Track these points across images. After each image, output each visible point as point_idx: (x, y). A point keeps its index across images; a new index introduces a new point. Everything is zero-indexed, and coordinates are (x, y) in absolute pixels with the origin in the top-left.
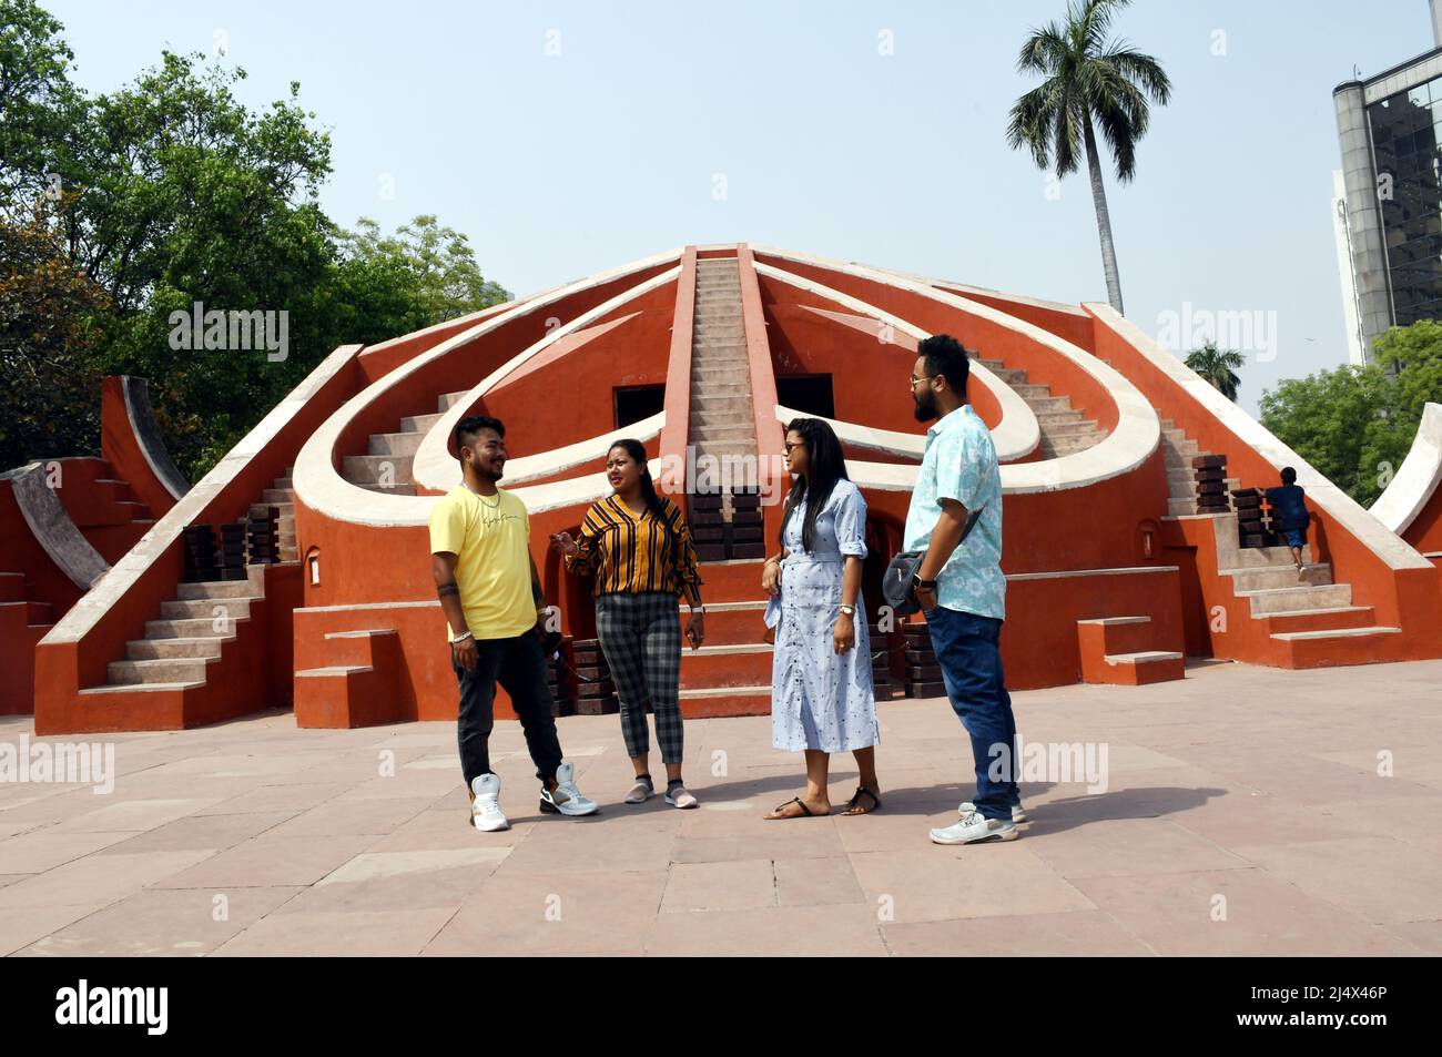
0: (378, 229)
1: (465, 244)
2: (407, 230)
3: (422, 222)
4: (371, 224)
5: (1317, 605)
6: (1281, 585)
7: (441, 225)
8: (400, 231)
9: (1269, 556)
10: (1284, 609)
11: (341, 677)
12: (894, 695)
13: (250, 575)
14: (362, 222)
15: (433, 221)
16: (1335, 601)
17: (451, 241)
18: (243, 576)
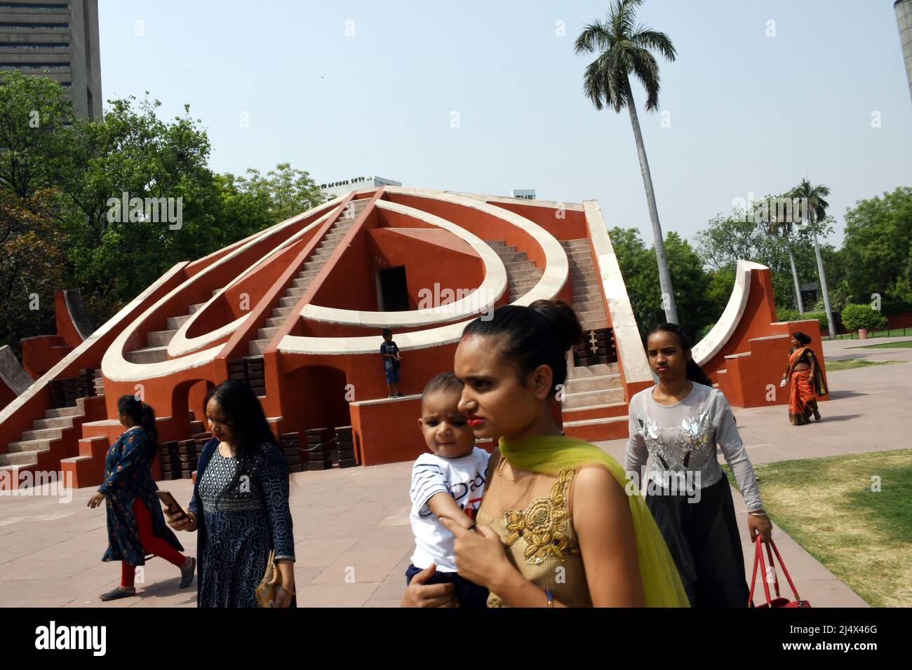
0: (259, 173)
1: (308, 177)
2: (273, 173)
3: (281, 167)
4: (255, 171)
5: (603, 402)
6: (591, 390)
7: (293, 167)
8: (269, 174)
9: (593, 370)
10: (583, 405)
11: (72, 463)
12: (334, 465)
13: (78, 404)
14: (249, 171)
15: (288, 166)
16: (616, 399)
17: (300, 176)
18: (75, 405)
